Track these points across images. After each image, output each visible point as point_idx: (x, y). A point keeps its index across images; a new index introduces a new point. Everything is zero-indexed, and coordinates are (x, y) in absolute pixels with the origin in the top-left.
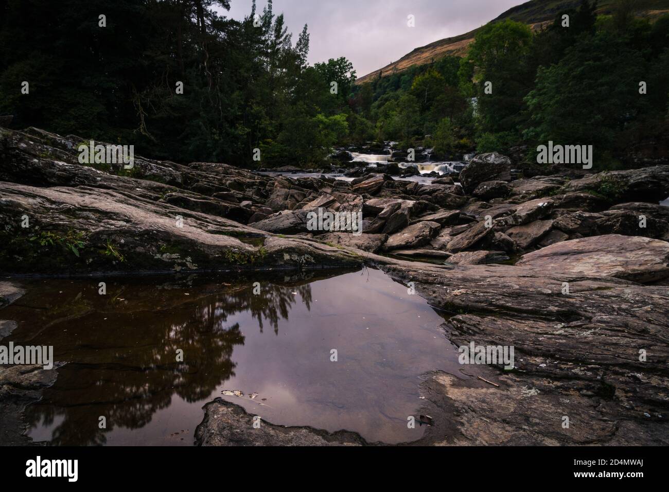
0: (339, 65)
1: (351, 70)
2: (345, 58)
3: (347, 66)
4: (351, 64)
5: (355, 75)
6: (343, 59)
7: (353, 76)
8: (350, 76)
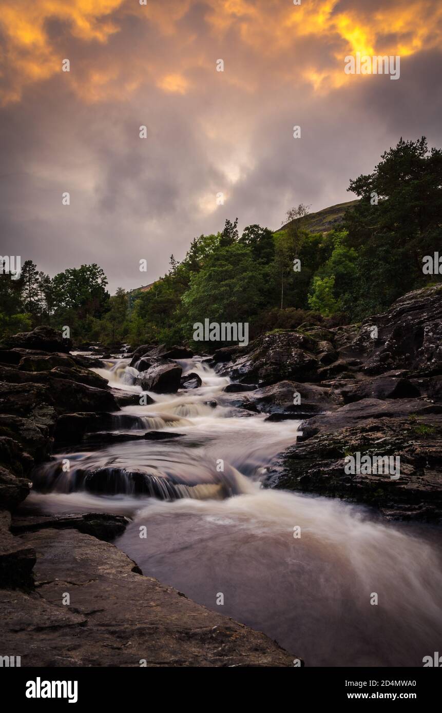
0: (91, 271)
1: (102, 276)
2: (96, 265)
3: (98, 272)
4: (102, 271)
5: (105, 280)
6: (94, 266)
7: (104, 282)
8: (101, 282)
